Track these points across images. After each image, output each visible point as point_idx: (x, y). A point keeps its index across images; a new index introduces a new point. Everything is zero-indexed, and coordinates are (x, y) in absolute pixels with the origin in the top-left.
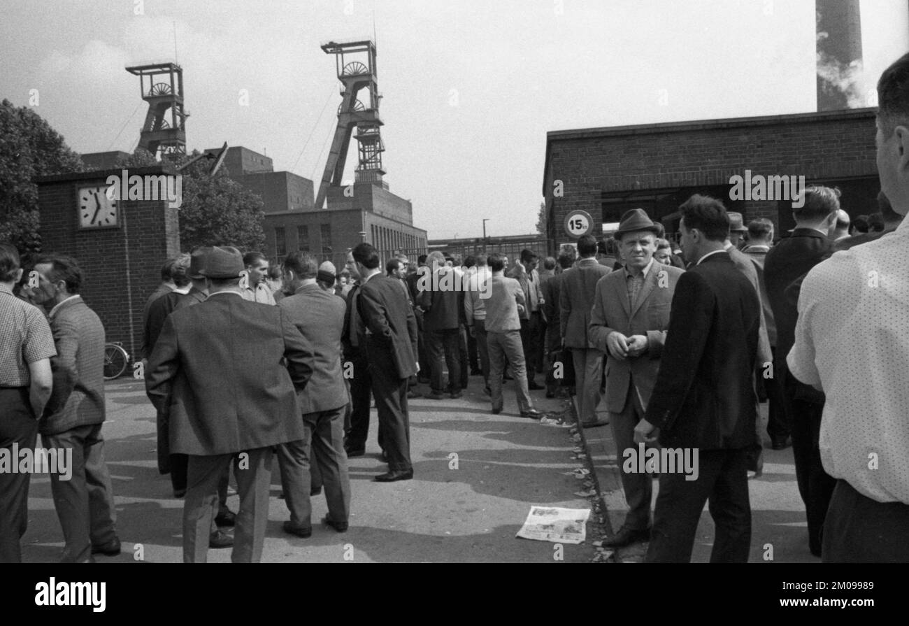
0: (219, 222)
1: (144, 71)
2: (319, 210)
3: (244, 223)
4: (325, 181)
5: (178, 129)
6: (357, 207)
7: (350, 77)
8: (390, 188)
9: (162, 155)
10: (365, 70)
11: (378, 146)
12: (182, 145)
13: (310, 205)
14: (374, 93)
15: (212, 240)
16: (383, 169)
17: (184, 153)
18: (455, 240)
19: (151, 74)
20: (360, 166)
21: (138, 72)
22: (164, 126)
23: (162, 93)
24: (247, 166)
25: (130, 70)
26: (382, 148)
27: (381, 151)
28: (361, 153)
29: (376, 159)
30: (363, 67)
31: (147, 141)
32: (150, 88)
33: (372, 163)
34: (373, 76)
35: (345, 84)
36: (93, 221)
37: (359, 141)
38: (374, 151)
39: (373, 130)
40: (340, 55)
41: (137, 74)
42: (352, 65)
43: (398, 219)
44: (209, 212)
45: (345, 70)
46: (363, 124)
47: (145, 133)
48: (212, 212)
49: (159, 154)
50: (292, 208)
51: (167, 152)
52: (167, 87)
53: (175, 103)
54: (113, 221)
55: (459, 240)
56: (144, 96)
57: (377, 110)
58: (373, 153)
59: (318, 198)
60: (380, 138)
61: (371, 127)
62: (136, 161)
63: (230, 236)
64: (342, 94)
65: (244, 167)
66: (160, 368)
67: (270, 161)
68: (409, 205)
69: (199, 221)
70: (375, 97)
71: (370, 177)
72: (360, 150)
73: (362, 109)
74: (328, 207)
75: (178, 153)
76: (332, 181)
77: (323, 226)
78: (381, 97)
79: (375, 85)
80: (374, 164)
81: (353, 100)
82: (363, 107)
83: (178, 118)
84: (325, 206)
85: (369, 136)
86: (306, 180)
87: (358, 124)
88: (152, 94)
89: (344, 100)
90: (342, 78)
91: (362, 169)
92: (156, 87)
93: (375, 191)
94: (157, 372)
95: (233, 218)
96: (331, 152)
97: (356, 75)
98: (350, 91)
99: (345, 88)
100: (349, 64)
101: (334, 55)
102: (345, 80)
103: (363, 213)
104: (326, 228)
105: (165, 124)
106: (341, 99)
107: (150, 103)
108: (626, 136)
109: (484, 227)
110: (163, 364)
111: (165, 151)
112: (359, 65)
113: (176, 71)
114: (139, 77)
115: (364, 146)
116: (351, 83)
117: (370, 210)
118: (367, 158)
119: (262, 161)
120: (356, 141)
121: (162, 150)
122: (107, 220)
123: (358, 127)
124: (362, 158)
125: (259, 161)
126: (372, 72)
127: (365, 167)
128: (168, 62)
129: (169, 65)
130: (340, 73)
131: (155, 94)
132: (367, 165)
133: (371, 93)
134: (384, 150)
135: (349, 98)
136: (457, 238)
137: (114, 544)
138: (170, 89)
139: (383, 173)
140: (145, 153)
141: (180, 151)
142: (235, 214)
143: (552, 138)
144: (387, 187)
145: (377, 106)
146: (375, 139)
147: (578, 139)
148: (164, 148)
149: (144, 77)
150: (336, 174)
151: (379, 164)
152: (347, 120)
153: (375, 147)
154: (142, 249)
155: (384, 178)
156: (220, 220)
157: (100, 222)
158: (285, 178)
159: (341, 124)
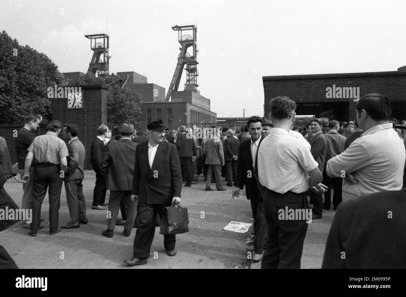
0: (122, 106)
1: (92, 37)
2: (167, 102)
3: (132, 106)
4: (171, 89)
5: (106, 63)
6: (184, 101)
7: (184, 41)
8: (200, 93)
9: (98, 75)
10: (191, 38)
11: (195, 73)
12: (107, 70)
13: (163, 100)
14: (195, 49)
15: (118, 113)
16: (197, 84)
17: (108, 74)
18: (230, 118)
19: (95, 38)
20: (187, 83)
21: (90, 37)
22: (100, 62)
23: (100, 47)
24: (136, 81)
25: (87, 36)
26: (197, 75)
27: (197, 76)
28: (188, 76)
29: (195, 79)
30: (190, 37)
31: (92, 68)
32: (94, 45)
33: (192, 81)
34: (195, 41)
35: (182, 44)
36: (73, 106)
37: (187, 71)
38: (194, 76)
39: (193, 66)
40: (180, 31)
41: (89, 38)
42: (185, 36)
43: (204, 108)
44: (117, 101)
45: (182, 38)
46: (189, 63)
47: (91, 65)
48: (119, 101)
49: (97, 74)
50: (155, 100)
51: (100, 73)
52: (102, 44)
53: (105, 52)
54: (81, 106)
55: (231, 118)
56: (92, 48)
57: (196, 57)
58: (193, 77)
59: (167, 96)
60: (197, 70)
61: (193, 65)
62: (87, 77)
63: (126, 112)
64: (180, 49)
65: (134, 81)
66: (105, 162)
67: (146, 78)
68: (209, 101)
69: (113, 104)
70: (195, 51)
71: (192, 87)
72: (187, 75)
73: (189, 56)
74: (171, 100)
75: (105, 74)
76: (174, 89)
77: (168, 109)
78: (198, 51)
79: (196, 46)
80: (193, 82)
81: (185, 52)
82: (190, 55)
83: (106, 58)
84: (170, 100)
85: (192, 69)
86: (162, 88)
87: (187, 63)
88: (95, 47)
89: (181, 52)
90: (181, 42)
91: (188, 84)
92: (97, 44)
93: (193, 94)
94: (104, 163)
95: (128, 104)
96: (174, 76)
97: (187, 41)
98: (184, 48)
99: (182, 46)
100: (184, 36)
101: (178, 31)
102: (182, 43)
103: (187, 104)
104: (170, 110)
105: (101, 60)
106: (180, 51)
107: (94, 51)
108: (297, 79)
109: (244, 113)
110: (106, 161)
111: (99, 72)
112: (189, 36)
113: (107, 37)
114: (90, 39)
115: (189, 74)
116: (185, 44)
117: (191, 103)
118: (190, 79)
119: (142, 78)
120: (186, 71)
121: (98, 72)
122: (78, 106)
123: (187, 64)
124: (188, 79)
125: (141, 78)
126: (195, 39)
127: (189, 83)
128: (103, 33)
129: (103, 35)
130: (180, 40)
131: (96, 47)
132: (190, 82)
133: (194, 49)
134: (198, 76)
135: (184, 51)
136: (231, 117)
137: (85, 220)
138: (103, 45)
139: (197, 86)
140: (91, 74)
141: (106, 73)
142: (129, 102)
143: (265, 79)
144: (199, 92)
145: (196, 55)
146: (194, 70)
147: (276, 80)
148: (99, 71)
149: (92, 39)
150: (176, 85)
151: (196, 82)
152: (182, 61)
153: (194, 74)
154: (92, 118)
155: (198, 88)
156: (122, 105)
157: (75, 107)
158: (152, 87)
159: (179, 63)
